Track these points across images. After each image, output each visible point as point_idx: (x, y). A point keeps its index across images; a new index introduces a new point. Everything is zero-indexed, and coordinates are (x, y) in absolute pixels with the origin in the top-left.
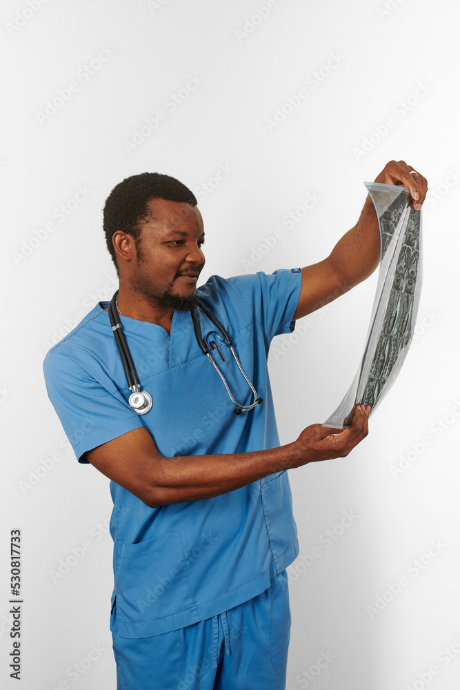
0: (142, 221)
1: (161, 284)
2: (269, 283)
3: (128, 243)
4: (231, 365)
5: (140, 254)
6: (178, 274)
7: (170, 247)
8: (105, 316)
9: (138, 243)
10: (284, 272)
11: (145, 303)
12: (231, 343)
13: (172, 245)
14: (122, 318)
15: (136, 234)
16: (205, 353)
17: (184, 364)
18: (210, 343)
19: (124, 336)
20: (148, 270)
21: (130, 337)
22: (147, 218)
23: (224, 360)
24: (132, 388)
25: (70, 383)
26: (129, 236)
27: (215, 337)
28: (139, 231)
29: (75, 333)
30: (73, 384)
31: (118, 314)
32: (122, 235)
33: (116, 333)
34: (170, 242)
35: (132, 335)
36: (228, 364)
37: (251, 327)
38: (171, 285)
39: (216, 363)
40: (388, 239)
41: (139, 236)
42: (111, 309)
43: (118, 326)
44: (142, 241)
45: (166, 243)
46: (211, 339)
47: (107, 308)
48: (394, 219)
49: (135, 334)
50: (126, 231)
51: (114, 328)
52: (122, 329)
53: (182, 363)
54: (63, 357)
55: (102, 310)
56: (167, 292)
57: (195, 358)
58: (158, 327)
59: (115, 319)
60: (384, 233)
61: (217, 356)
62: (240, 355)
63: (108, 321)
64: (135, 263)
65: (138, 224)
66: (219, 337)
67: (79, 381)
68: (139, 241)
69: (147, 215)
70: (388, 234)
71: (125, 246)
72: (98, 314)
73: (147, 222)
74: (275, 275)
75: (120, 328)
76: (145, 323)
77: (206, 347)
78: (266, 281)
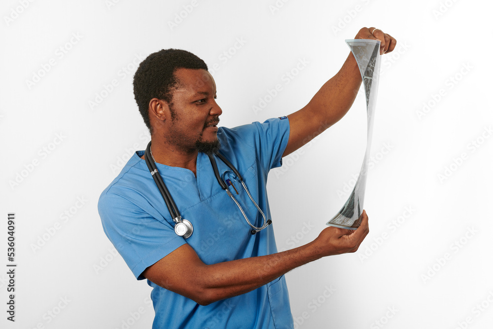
0: (173, 88)
1: (193, 135)
2: (265, 130)
3: (161, 107)
4: (243, 197)
5: (174, 115)
6: (206, 126)
7: (197, 105)
8: (143, 163)
9: (171, 106)
10: (274, 120)
11: (177, 152)
12: (242, 179)
13: (199, 103)
14: (158, 165)
15: (168, 99)
16: (225, 189)
17: (210, 199)
18: (227, 181)
19: (162, 178)
20: (182, 125)
21: (166, 179)
22: (176, 85)
23: (238, 193)
24: (175, 220)
25: (124, 216)
26: (162, 101)
27: (229, 175)
28: (171, 96)
29: (121, 177)
30: (127, 216)
31: (153, 161)
32: (156, 101)
33: (155, 177)
34: (196, 101)
35: (168, 178)
36: (241, 196)
37: (255, 166)
38: (201, 135)
39: (233, 196)
40: (369, 82)
41: (171, 101)
42: (146, 156)
43: (155, 171)
44: (175, 104)
45: (194, 103)
46: (227, 177)
47: (144, 156)
48: (371, 65)
49: (169, 177)
50: (159, 98)
51: (153, 173)
52: (159, 173)
53: (208, 198)
54: (117, 196)
55: (140, 159)
56: (198, 141)
57: (217, 193)
58: (188, 170)
59: (151, 166)
60: (365, 77)
61: (232, 190)
62: (249, 188)
63: (145, 167)
64: (170, 122)
65: (169, 91)
66: (232, 175)
67: (133, 214)
68: (172, 104)
69: (176, 83)
70: (368, 78)
71: (159, 110)
72: (137, 162)
73: (177, 88)
74: (267, 124)
75: (158, 172)
76: (176, 168)
77: (224, 184)
78: (262, 128)
